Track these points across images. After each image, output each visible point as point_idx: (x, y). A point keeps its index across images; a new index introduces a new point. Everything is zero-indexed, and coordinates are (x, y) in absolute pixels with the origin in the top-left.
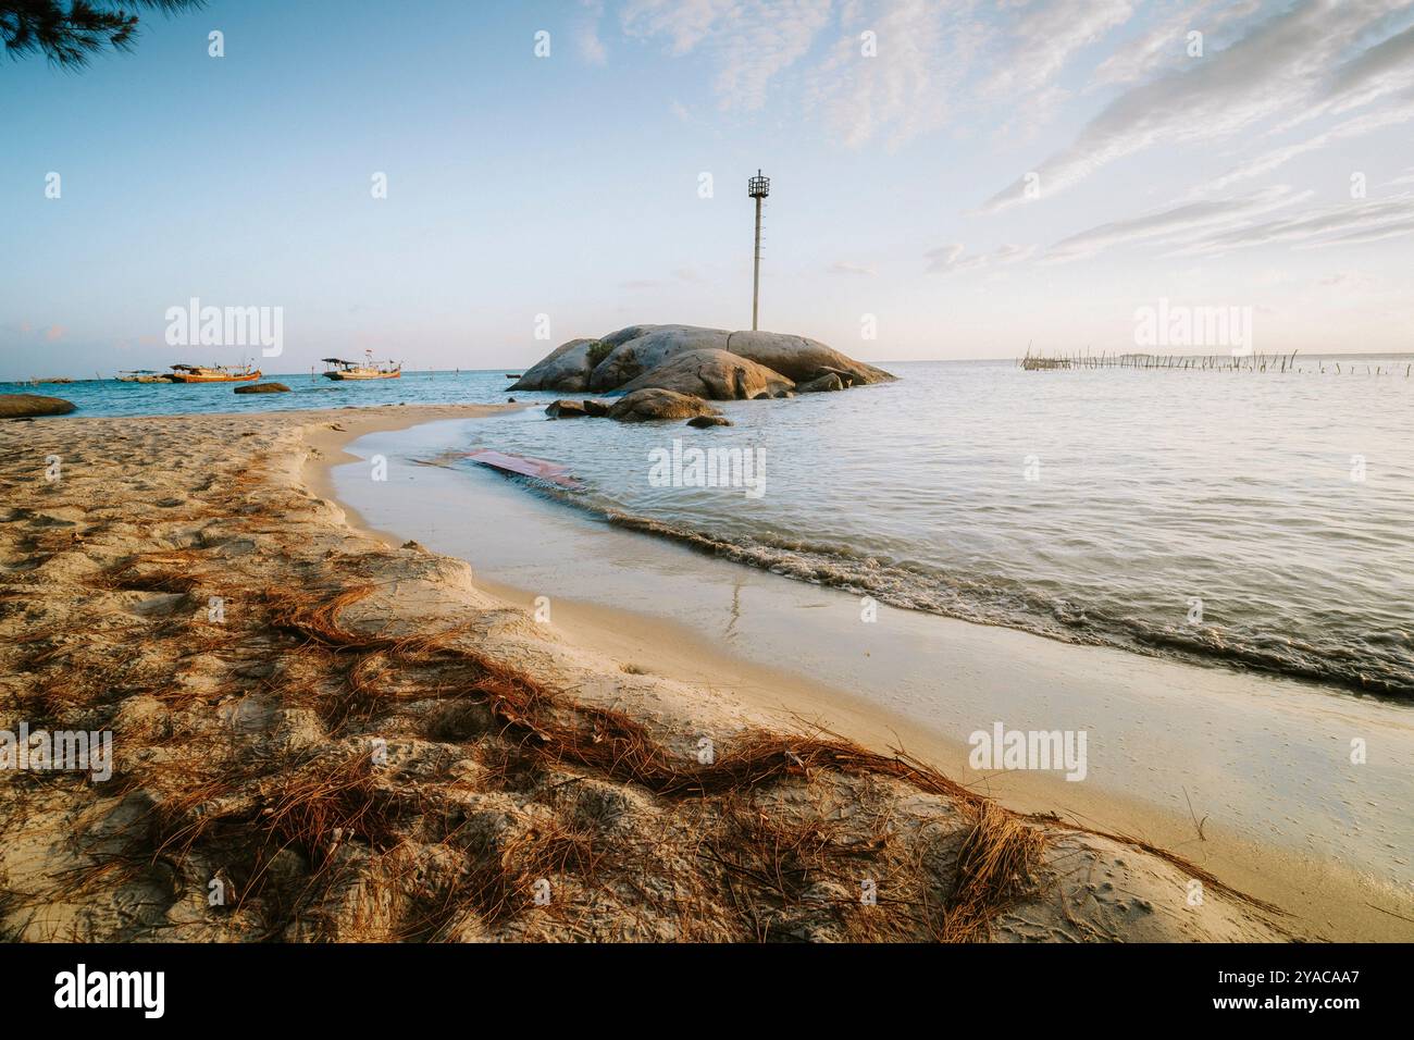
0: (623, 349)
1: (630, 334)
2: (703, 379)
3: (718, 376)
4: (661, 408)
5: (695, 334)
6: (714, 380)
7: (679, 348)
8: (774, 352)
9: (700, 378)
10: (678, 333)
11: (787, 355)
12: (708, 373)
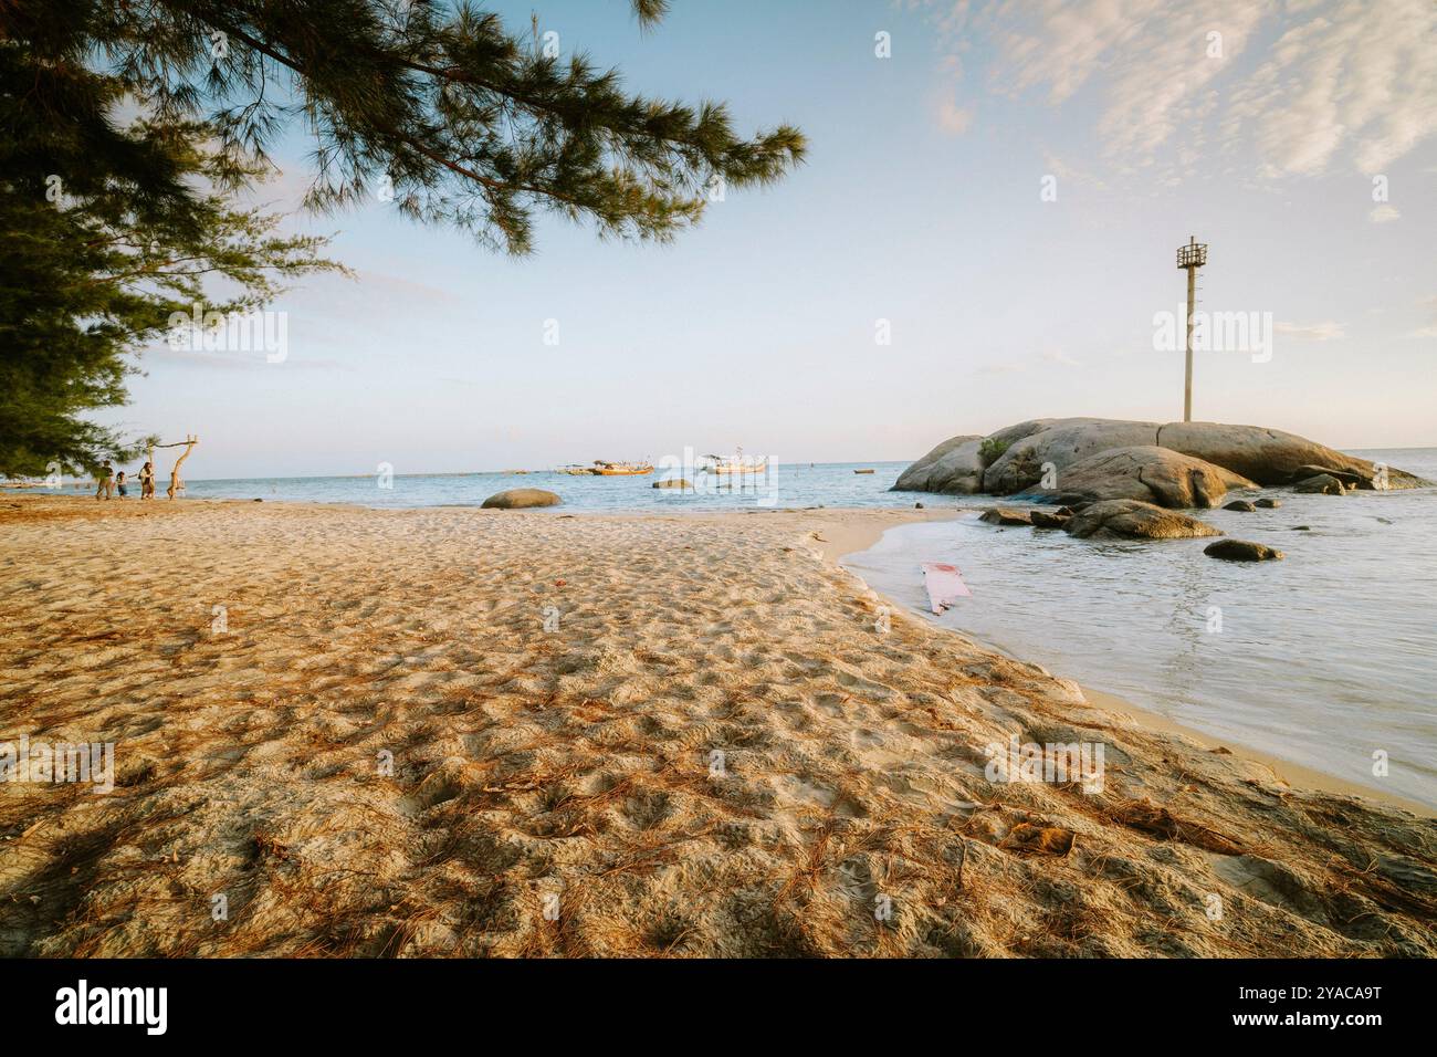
0: (1021, 447)
1: (1028, 430)
2: (1145, 483)
3: (1167, 480)
4: (1146, 525)
5: (1112, 428)
6: (1162, 485)
7: (1093, 446)
8: (1224, 448)
9: (1141, 481)
10: (1088, 426)
11: (1245, 450)
12: (1153, 476)
